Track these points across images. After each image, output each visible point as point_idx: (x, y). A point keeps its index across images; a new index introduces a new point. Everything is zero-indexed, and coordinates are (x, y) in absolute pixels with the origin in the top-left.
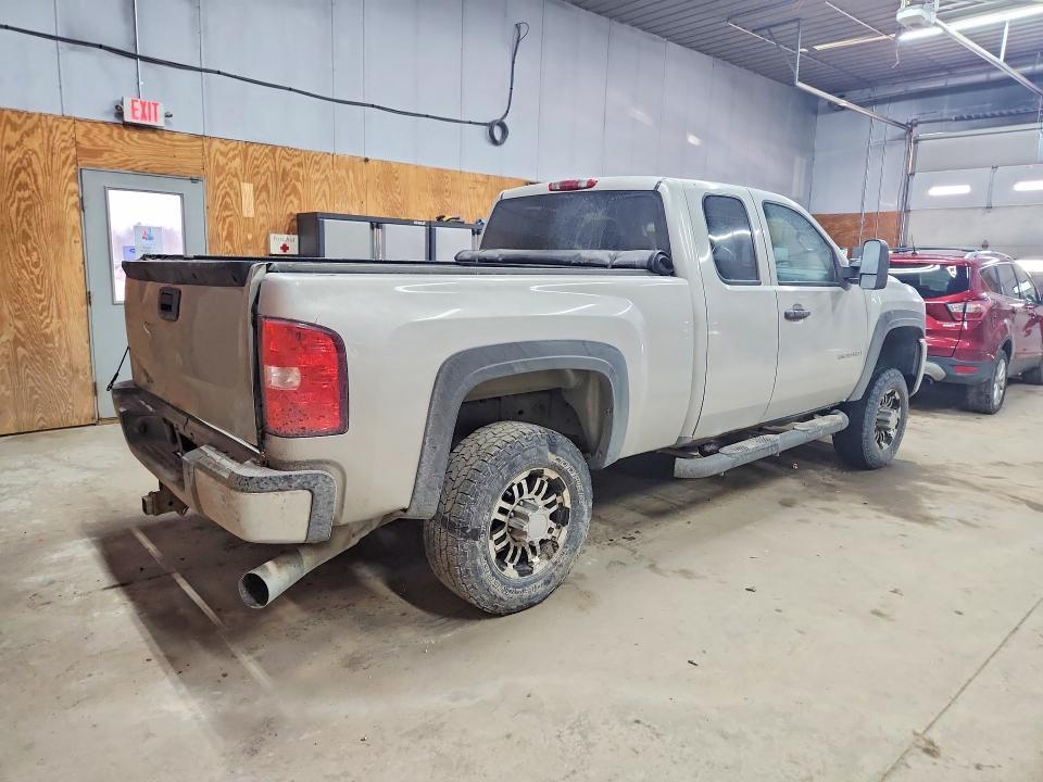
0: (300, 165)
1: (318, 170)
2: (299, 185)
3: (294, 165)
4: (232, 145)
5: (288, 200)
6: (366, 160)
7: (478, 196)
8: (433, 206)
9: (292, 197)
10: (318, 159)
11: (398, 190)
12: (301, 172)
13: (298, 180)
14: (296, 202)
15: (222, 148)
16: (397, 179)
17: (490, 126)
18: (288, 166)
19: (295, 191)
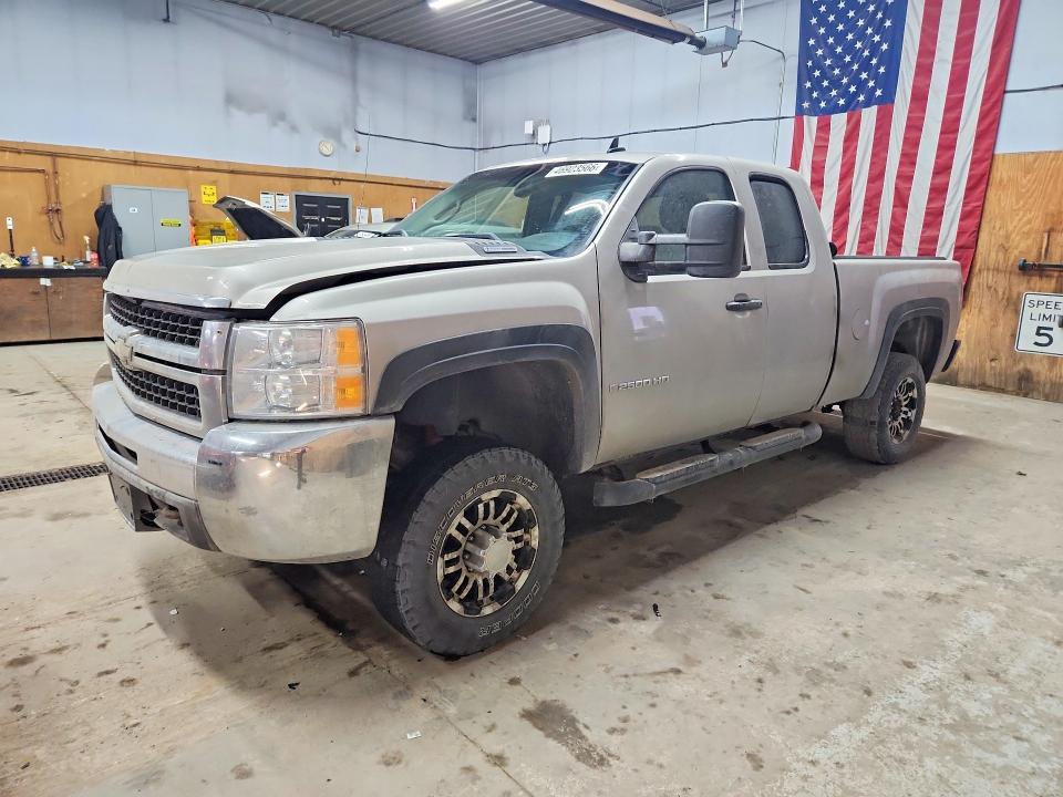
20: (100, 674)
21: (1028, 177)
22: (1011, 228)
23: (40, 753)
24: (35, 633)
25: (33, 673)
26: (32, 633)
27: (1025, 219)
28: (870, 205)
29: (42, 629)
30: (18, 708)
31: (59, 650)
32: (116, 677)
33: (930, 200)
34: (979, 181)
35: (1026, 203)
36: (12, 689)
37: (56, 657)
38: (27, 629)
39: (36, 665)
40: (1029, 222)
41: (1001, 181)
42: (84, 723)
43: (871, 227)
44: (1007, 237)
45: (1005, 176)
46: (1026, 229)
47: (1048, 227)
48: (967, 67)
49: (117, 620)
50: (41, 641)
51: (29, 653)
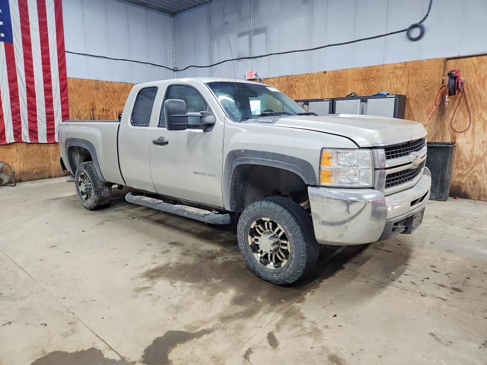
0: (297, 81)
1: (303, 82)
2: (296, 89)
3: (295, 82)
4: (276, 79)
5: (292, 96)
6: (325, 72)
7: (397, 77)
8: (362, 89)
9: (294, 95)
10: (303, 77)
11: (341, 84)
12: (297, 84)
13: (296, 87)
14: (295, 97)
15: (272, 81)
16: (341, 78)
17: (408, 31)
18: (292, 82)
19: (295, 92)
20: (438, 272)
21: (81, 88)
22: (79, 108)
23: (470, 267)
24: (443, 297)
25: (457, 284)
26: (445, 298)
27: (83, 105)
28: (13, 95)
29: (440, 297)
30: (468, 278)
31: (442, 286)
32: (435, 269)
33: (45, 95)
34: (64, 88)
35: (82, 99)
36: (466, 283)
37: (445, 284)
38: (445, 300)
39: (453, 286)
40: (85, 106)
41: (71, 89)
42: (454, 266)
43: (16, 106)
44: (79, 112)
45: (72, 87)
46: (84, 109)
47: (92, 108)
48: (47, 35)
49: (413, 283)
50: (443, 293)
51: (452, 291)
